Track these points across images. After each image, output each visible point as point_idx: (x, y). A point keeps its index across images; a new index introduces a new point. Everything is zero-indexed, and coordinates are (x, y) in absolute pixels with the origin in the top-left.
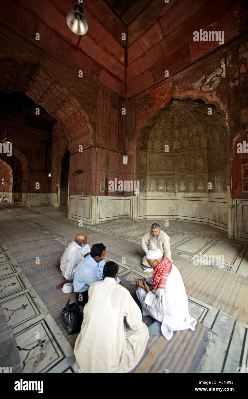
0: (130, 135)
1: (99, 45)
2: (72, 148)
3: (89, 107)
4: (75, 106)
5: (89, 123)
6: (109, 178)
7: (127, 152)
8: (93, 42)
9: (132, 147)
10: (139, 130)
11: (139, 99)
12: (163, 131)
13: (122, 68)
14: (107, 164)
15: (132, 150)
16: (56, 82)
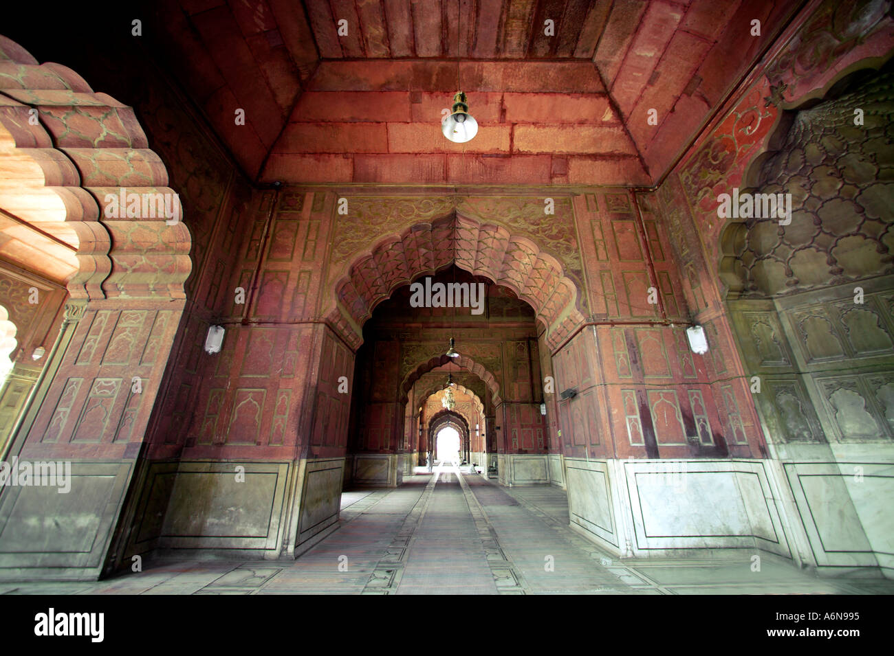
0: (691, 265)
1: (548, 126)
2: (550, 340)
3: (558, 243)
4: (530, 252)
5: (565, 276)
6: (653, 404)
7: (697, 314)
8: (536, 129)
9: (706, 297)
10: (711, 244)
11: (684, 170)
12: (810, 214)
13: (615, 132)
14: (635, 362)
15: (709, 306)
16: (485, 225)
